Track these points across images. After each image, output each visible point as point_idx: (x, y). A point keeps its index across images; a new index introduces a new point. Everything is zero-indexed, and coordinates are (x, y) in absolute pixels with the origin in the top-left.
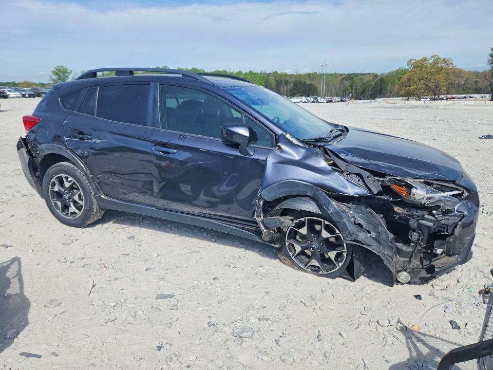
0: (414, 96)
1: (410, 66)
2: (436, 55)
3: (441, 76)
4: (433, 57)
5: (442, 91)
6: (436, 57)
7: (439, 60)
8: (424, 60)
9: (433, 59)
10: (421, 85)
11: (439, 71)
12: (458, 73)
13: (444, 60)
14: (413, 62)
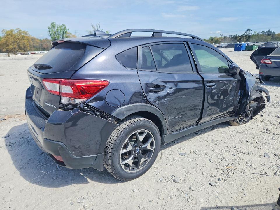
0: (13, 52)
1: (4, 33)
2: (18, 29)
3: (25, 40)
4: (16, 29)
5: (28, 49)
6: (19, 30)
7: (21, 31)
8: (12, 31)
9: (17, 31)
10: (15, 46)
11: (23, 38)
12: (33, 40)
13: (24, 32)
14: (5, 31)
